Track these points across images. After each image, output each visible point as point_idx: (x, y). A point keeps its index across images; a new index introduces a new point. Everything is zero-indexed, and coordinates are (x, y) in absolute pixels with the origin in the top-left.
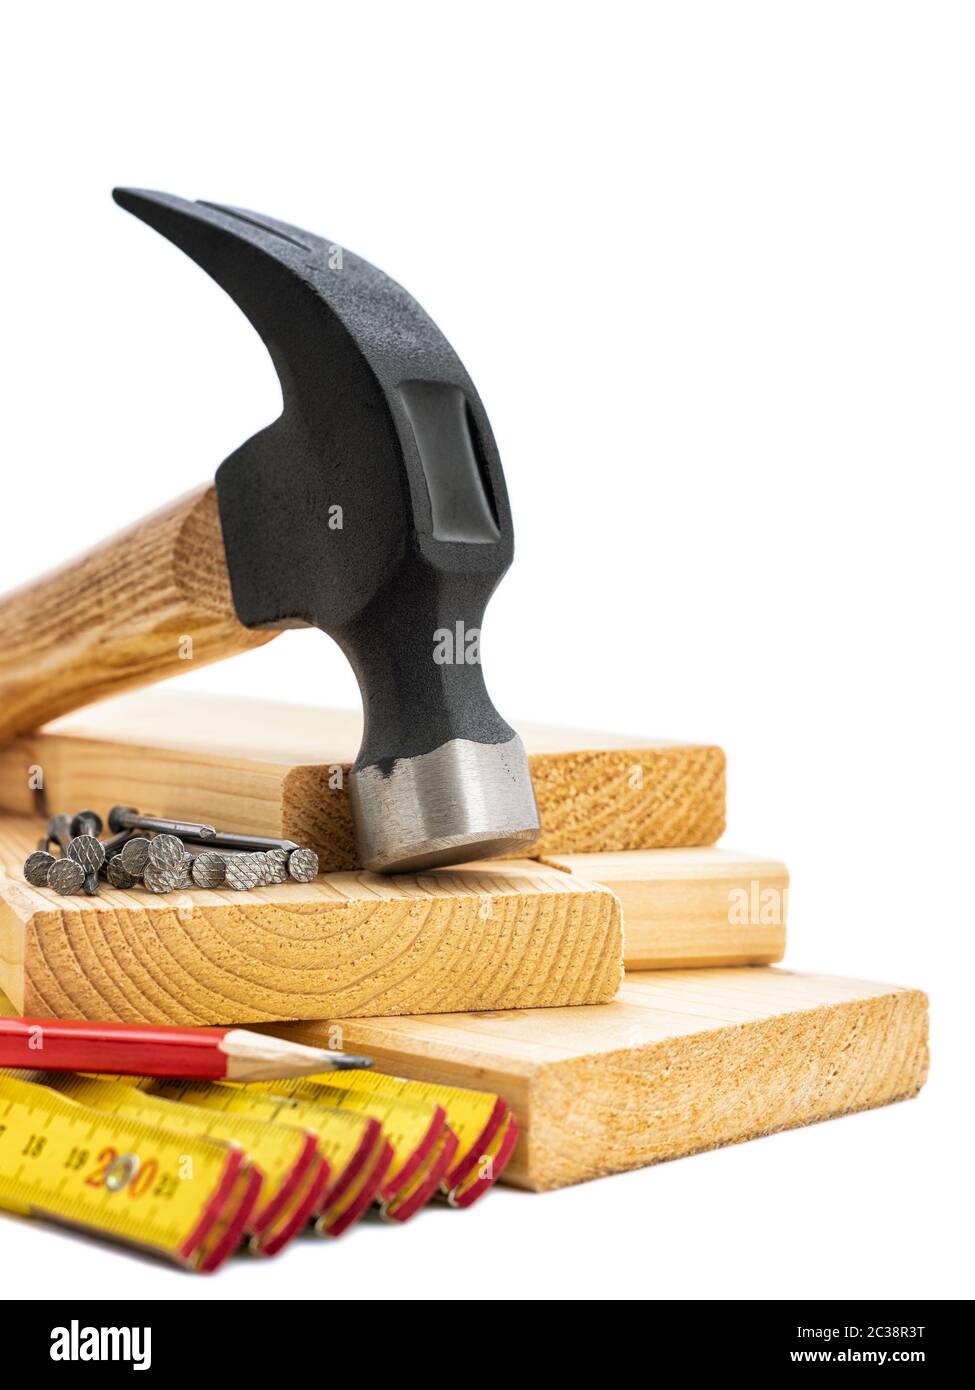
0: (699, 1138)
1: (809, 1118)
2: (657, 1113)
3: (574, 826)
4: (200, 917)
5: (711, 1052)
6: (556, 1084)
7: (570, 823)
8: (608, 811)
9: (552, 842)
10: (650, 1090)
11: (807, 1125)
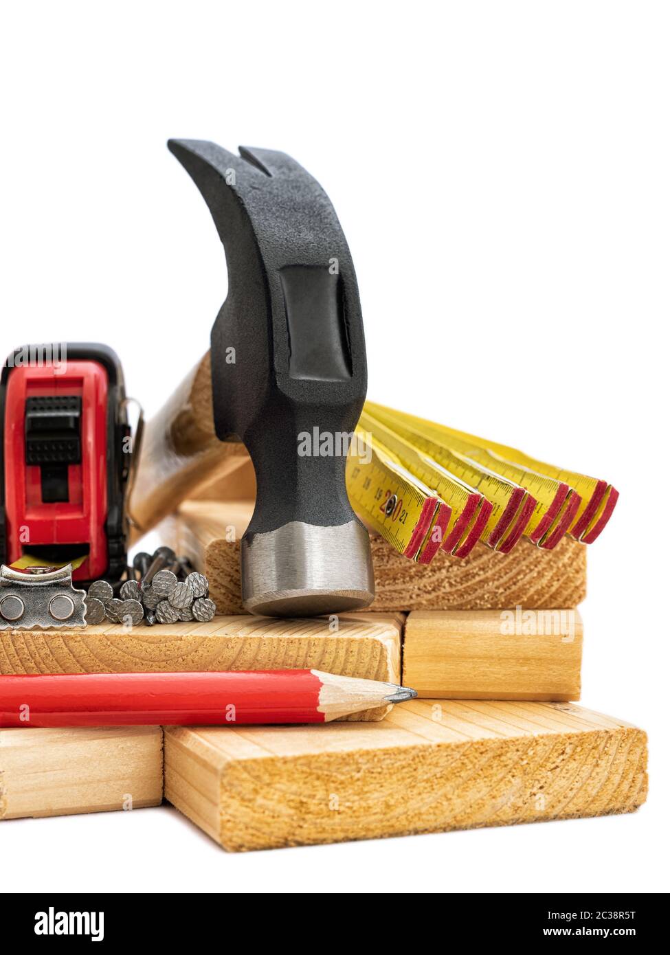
0: (392, 826)
1: (512, 820)
2: (348, 804)
3: (448, 589)
4: (79, 641)
5: (404, 763)
6: (245, 775)
7: (444, 587)
8: (477, 579)
9: (428, 600)
10: (339, 786)
11: (508, 825)
